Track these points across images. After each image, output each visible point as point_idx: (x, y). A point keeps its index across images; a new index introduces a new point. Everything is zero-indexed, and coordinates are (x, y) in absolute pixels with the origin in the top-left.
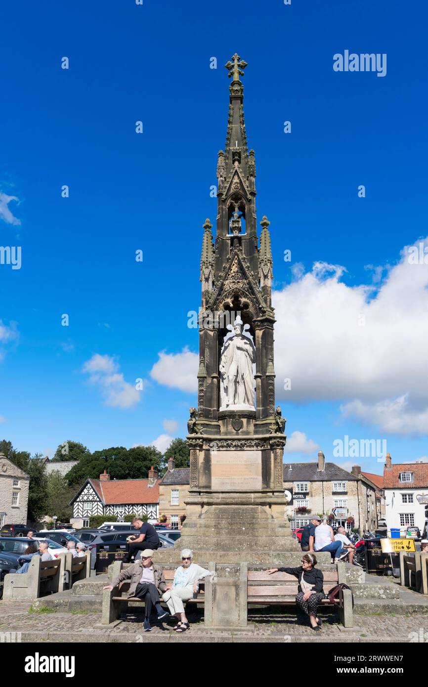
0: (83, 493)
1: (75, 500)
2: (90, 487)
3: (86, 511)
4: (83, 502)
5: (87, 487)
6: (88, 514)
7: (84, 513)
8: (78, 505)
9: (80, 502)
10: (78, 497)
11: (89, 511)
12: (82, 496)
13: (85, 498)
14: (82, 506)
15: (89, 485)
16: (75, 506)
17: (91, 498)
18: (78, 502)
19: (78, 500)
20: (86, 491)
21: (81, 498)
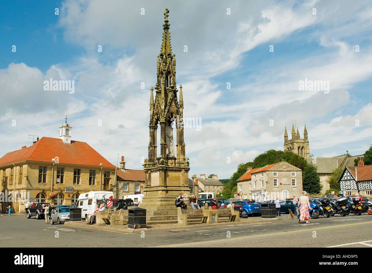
0: (344, 176)
1: (340, 180)
2: (348, 171)
3: (347, 186)
4: (345, 180)
5: (346, 172)
6: (349, 188)
7: (346, 187)
8: (342, 182)
9: (343, 181)
10: (341, 178)
11: (349, 186)
12: (344, 177)
13: (346, 178)
14: (344, 183)
15: (347, 170)
16: (341, 184)
17: (349, 178)
18: (342, 181)
19: (342, 180)
20: (345, 174)
21: (343, 178)
